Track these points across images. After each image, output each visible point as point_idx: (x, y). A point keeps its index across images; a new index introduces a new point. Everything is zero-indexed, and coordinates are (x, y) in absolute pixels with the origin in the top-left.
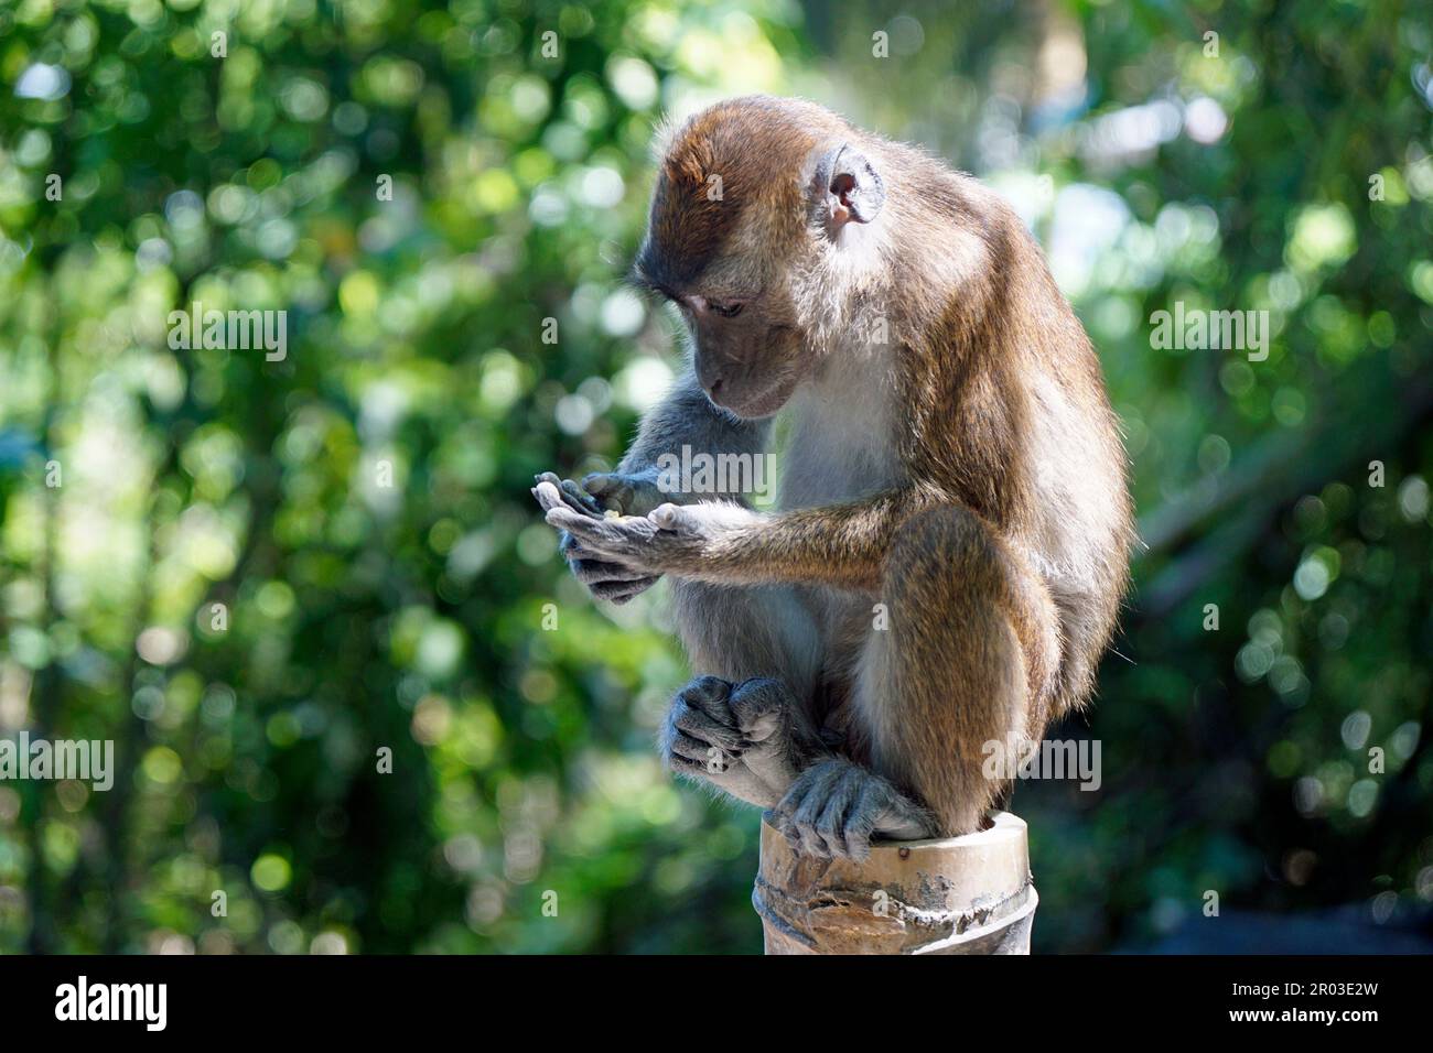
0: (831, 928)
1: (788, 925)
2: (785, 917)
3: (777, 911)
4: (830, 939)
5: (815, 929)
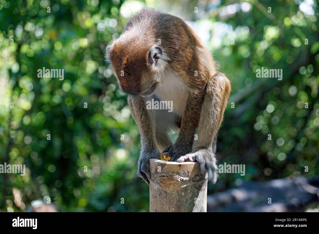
0: (164, 182)
1: (155, 181)
3: (152, 178)
5: (160, 182)
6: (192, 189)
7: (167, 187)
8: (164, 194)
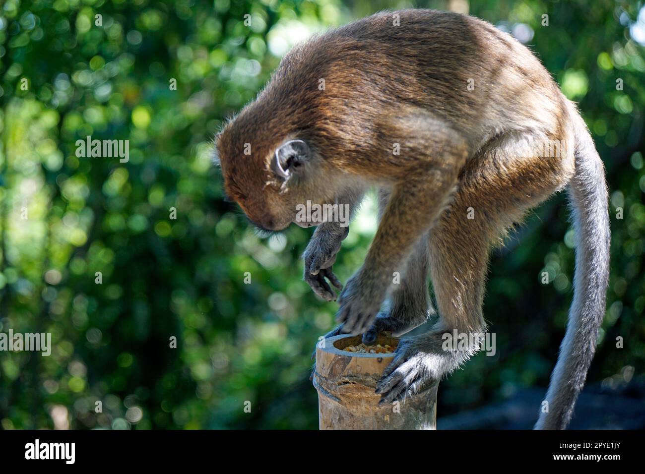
0: (348, 394)
1: (328, 393)
2: (327, 390)
3: (324, 387)
4: (347, 399)
5: (341, 395)
7: (354, 404)
8: (347, 419)
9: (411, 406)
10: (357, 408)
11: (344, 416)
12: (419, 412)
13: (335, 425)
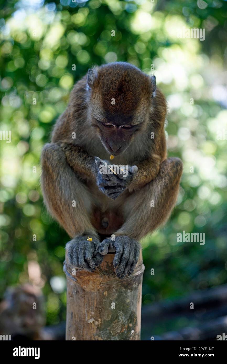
0: (81, 277)
1: (70, 275)
4: (81, 279)
5: (77, 277)
6: (118, 288)
7: (85, 283)
8: (81, 292)
9: (122, 286)
10: (87, 286)
11: (79, 290)
12: (127, 290)
13: (74, 296)
